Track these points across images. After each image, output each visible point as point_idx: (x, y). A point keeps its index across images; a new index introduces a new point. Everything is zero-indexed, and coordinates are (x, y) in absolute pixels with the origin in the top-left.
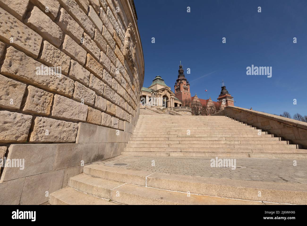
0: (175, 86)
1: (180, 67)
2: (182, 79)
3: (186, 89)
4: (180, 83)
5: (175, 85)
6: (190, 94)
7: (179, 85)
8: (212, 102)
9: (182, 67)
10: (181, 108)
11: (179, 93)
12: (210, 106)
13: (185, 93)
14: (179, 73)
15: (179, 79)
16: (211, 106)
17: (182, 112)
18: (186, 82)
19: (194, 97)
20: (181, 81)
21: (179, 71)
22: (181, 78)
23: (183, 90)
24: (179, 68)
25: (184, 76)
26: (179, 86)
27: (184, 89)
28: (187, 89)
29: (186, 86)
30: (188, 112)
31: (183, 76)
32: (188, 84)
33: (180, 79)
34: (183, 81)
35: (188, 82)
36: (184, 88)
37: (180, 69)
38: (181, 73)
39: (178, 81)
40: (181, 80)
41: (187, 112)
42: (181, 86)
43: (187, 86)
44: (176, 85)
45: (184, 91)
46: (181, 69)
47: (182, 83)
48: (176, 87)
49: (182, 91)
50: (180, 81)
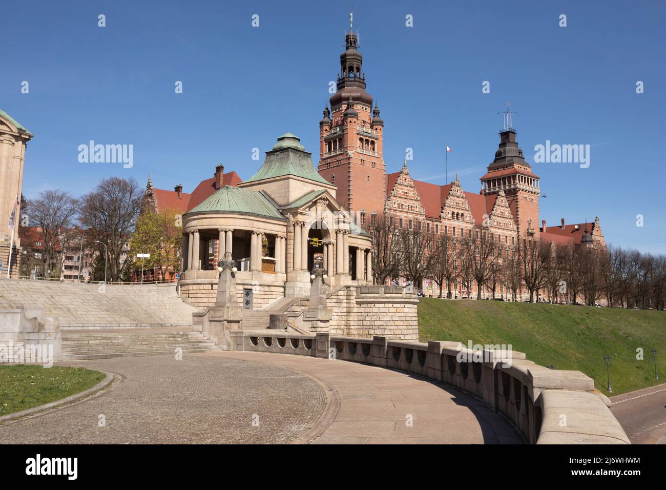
0: (322, 123)
1: (350, 42)
2: (355, 99)
3: (367, 141)
4: (346, 115)
5: (321, 118)
6: (381, 163)
7: (343, 121)
8: (463, 198)
9: (358, 43)
10: (385, 293)
11: (340, 158)
12: (453, 213)
13: (363, 158)
14: (344, 69)
15: (344, 95)
16: (458, 214)
17: (387, 305)
18: (369, 110)
19: (398, 175)
20: (349, 106)
21: (344, 59)
22: (353, 94)
23: (354, 149)
24: (345, 44)
25: (362, 83)
26: (342, 125)
27: (359, 142)
28: (373, 143)
29: (367, 129)
30: (407, 305)
31: (357, 83)
32: (376, 119)
33: (347, 99)
34: (358, 108)
35: (376, 113)
36: (361, 139)
37: (347, 48)
38: (351, 69)
39: (336, 101)
40: (351, 101)
41: (403, 305)
42: (349, 131)
43: (372, 127)
44: (327, 119)
45: (359, 150)
46: (351, 51)
47: (355, 115)
48: (325, 128)
49: (351, 153)
50: (344, 107)
